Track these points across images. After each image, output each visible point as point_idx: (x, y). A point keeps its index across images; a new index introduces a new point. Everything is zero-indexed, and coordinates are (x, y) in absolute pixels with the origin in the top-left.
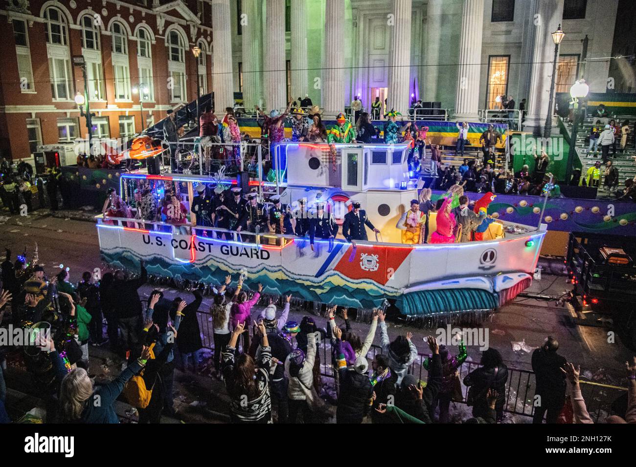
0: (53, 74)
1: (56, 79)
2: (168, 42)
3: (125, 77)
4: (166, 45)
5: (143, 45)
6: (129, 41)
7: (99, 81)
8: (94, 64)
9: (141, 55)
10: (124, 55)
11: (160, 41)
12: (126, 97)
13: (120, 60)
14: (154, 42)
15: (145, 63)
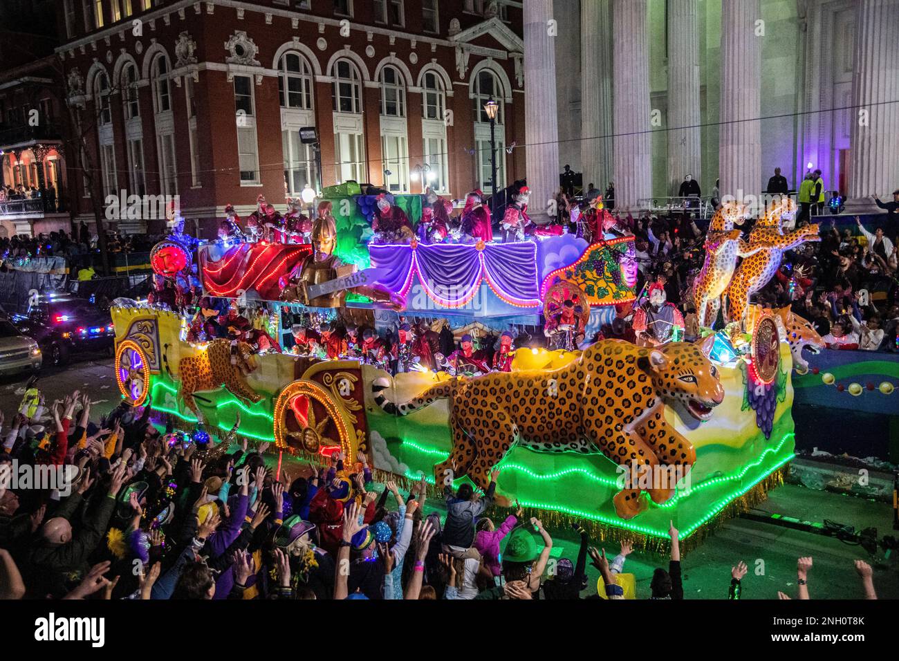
0: (288, 155)
1: (292, 164)
2: (475, 91)
3: (401, 156)
4: (472, 96)
5: (432, 99)
6: (408, 94)
7: (358, 165)
8: (351, 137)
9: (429, 116)
10: (401, 119)
11: (461, 91)
12: (401, 187)
13: (393, 127)
14: (450, 93)
15: (435, 130)
